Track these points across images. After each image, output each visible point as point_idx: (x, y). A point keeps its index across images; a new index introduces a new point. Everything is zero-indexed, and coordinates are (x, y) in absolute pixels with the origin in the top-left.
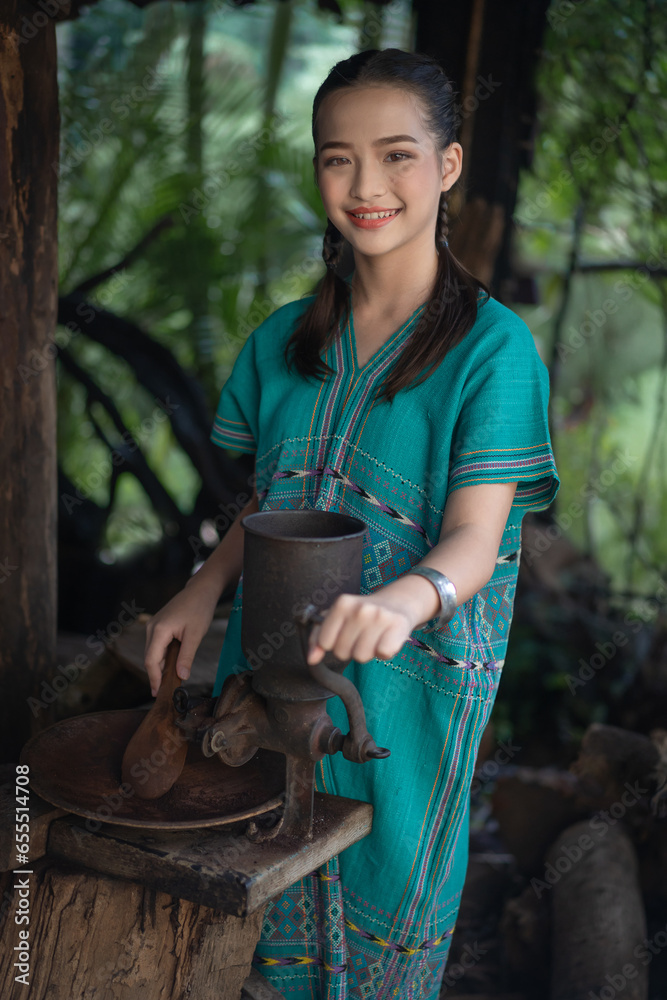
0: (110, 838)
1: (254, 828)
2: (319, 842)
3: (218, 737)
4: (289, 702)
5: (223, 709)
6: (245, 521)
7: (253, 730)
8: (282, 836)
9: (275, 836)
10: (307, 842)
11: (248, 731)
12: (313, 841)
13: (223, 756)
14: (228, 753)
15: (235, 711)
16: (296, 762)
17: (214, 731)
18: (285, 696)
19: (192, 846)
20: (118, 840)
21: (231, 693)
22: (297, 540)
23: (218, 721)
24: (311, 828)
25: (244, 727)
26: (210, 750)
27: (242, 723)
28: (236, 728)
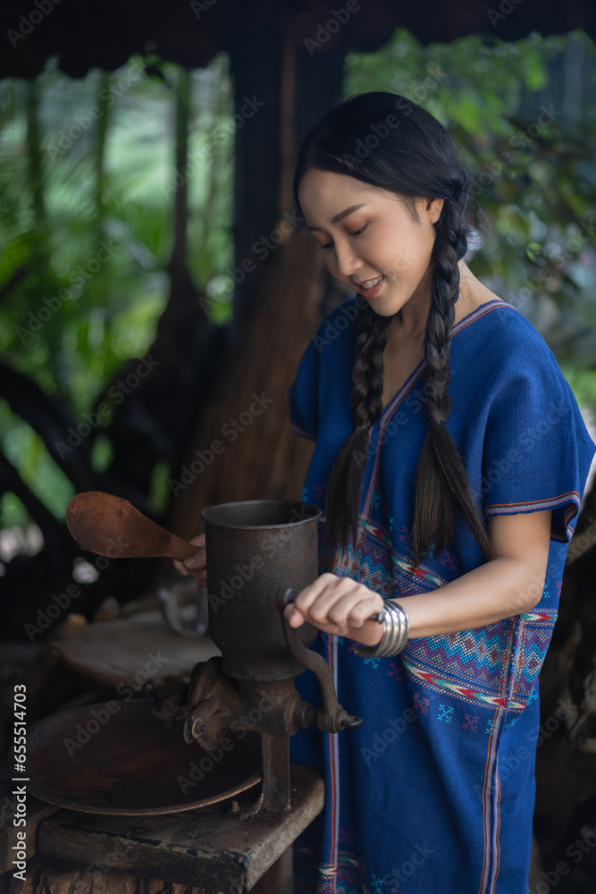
0: (100, 833)
1: (236, 807)
2: (297, 812)
3: (198, 723)
4: (263, 683)
5: (197, 696)
6: (203, 513)
7: (227, 714)
8: (263, 811)
9: (257, 812)
10: (287, 814)
11: (223, 715)
12: (293, 811)
13: (201, 741)
14: (205, 738)
15: (208, 697)
16: (270, 738)
17: (193, 718)
18: (259, 677)
19: (181, 831)
20: (109, 834)
21: (202, 680)
22: (261, 528)
23: (194, 708)
24: (290, 800)
25: (218, 712)
26: (191, 736)
27: (216, 707)
28: (211, 713)
